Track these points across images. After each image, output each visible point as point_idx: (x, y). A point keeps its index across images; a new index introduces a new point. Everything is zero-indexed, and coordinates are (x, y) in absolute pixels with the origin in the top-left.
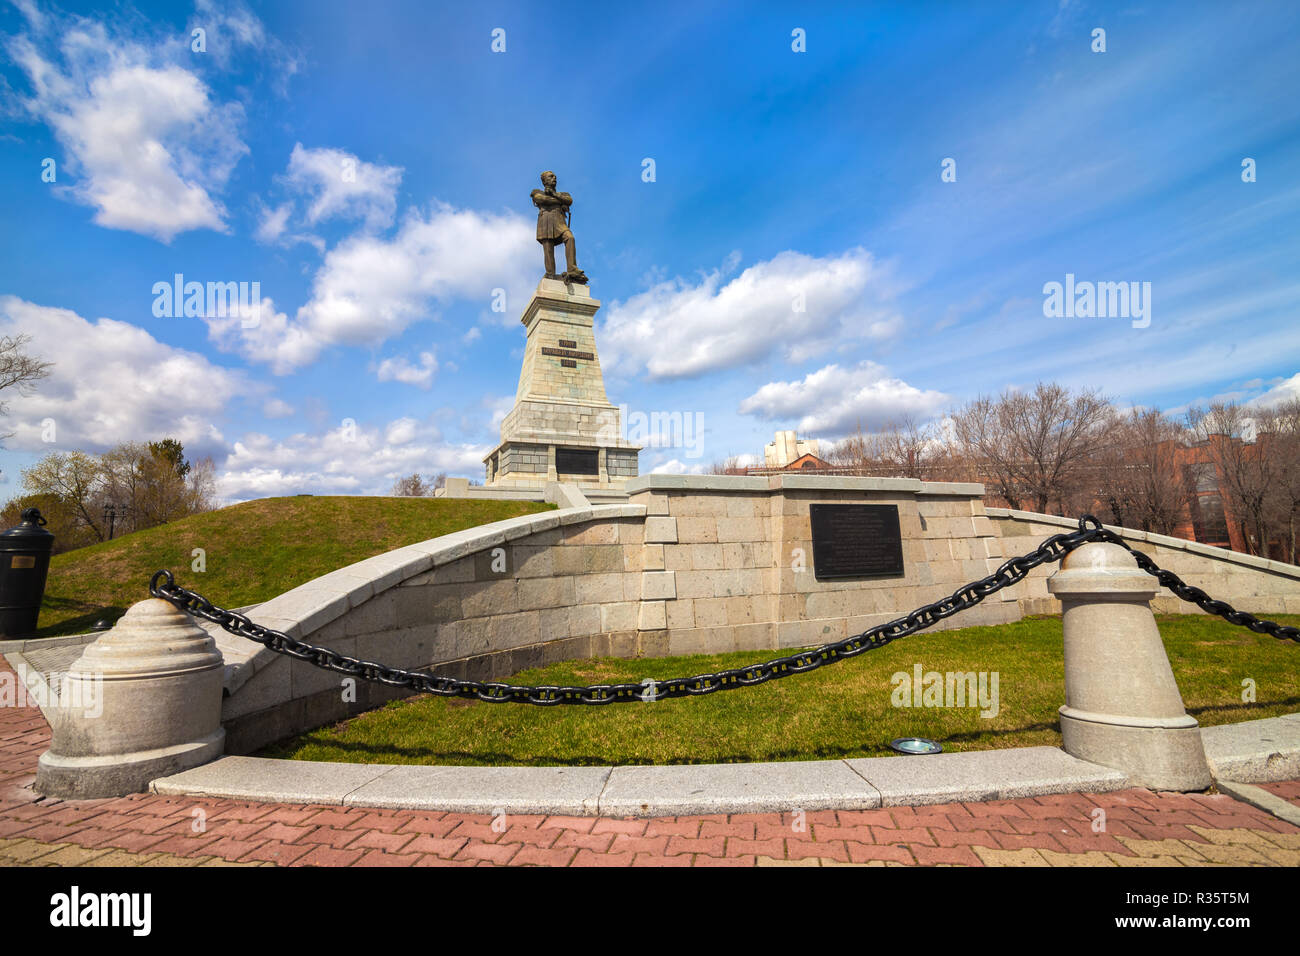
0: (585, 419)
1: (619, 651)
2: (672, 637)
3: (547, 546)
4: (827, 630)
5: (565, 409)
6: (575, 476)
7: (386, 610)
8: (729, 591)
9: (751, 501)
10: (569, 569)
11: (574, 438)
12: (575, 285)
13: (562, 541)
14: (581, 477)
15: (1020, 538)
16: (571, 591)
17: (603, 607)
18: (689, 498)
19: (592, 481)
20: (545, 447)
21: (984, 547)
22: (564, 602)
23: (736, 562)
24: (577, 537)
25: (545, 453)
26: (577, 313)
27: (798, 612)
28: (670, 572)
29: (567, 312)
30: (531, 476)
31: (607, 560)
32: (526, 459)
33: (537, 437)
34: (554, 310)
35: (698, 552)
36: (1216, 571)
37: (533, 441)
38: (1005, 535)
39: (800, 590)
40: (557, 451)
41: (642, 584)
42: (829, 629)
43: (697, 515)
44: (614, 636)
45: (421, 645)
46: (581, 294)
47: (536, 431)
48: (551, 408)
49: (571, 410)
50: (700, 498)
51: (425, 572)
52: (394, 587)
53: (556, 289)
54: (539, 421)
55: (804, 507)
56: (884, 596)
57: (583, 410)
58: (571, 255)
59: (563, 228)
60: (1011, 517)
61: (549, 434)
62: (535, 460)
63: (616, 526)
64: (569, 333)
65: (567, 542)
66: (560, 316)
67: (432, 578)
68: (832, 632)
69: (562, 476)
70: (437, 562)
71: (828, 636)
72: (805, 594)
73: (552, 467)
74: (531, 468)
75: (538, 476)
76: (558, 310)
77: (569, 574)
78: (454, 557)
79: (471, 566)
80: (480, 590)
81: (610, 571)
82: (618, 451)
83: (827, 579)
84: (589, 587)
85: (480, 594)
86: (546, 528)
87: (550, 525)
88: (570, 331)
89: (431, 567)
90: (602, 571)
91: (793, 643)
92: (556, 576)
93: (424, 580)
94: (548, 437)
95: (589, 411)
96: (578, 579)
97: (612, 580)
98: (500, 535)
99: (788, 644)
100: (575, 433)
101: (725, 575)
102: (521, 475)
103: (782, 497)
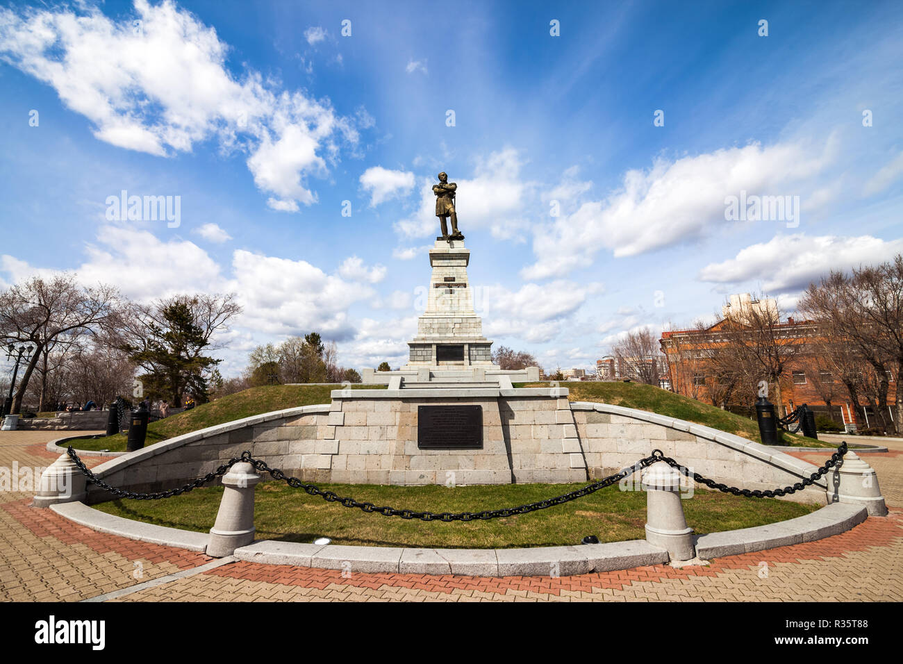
0: (457, 326)
1: (308, 477)
2: (333, 473)
3: (275, 427)
4: (422, 477)
5: (445, 321)
6: (449, 362)
7: (176, 455)
8: (368, 451)
9: (389, 403)
10: (287, 437)
11: (450, 338)
12: (455, 242)
13: (284, 424)
14: (453, 362)
15: (601, 425)
16: (286, 448)
17: (303, 456)
18: (354, 402)
19: (460, 365)
20: (430, 345)
21: (562, 431)
22: (281, 452)
23: (375, 436)
24: (294, 422)
25: (430, 349)
26: (455, 259)
27: (404, 466)
28: (337, 441)
29: (449, 259)
30: (422, 363)
31: (308, 433)
32: (419, 353)
33: (426, 340)
34: (441, 259)
35: (354, 430)
36: (736, 460)
37: (422, 342)
38: (588, 423)
39: (407, 453)
40: (437, 347)
41: (322, 446)
42: (424, 476)
43: (357, 411)
44: (306, 470)
45: (193, 469)
46: (459, 247)
47: (427, 336)
48: (436, 321)
49: (449, 320)
50: (359, 402)
51: (200, 440)
52: (181, 446)
53: (443, 247)
54: (429, 328)
55: (414, 407)
56: (466, 460)
57: (455, 320)
58: (455, 222)
59: (449, 207)
60: (594, 410)
61: (435, 337)
62: (424, 353)
63: (315, 416)
64: (449, 272)
65: (288, 424)
66: (445, 263)
67: (203, 442)
68: (425, 478)
69: (440, 362)
70: (204, 437)
71: (423, 480)
72: (410, 456)
73: (434, 357)
74: (422, 358)
75: (426, 363)
76: (443, 259)
77: (286, 440)
78: (215, 434)
79: (227, 437)
80: (230, 447)
81: (310, 438)
82: (477, 345)
83: (426, 448)
84: (297, 446)
85: (230, 449)
86: (274, 418)
87: (276, 417)
88: (452, 271)
89: (202, 438)
90: (306, 438)
91: (399, 482)
92: (279, 441)
93: (199, 443)
94: (433, 339)
95: (460, 321)
96: (291, 442)
97: (310, 443)
98: (244, 423)
99: (396, 482)
100: (451, 335)
101: (367, 443)
102: (415, 363)
103: (400, 402)
